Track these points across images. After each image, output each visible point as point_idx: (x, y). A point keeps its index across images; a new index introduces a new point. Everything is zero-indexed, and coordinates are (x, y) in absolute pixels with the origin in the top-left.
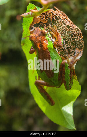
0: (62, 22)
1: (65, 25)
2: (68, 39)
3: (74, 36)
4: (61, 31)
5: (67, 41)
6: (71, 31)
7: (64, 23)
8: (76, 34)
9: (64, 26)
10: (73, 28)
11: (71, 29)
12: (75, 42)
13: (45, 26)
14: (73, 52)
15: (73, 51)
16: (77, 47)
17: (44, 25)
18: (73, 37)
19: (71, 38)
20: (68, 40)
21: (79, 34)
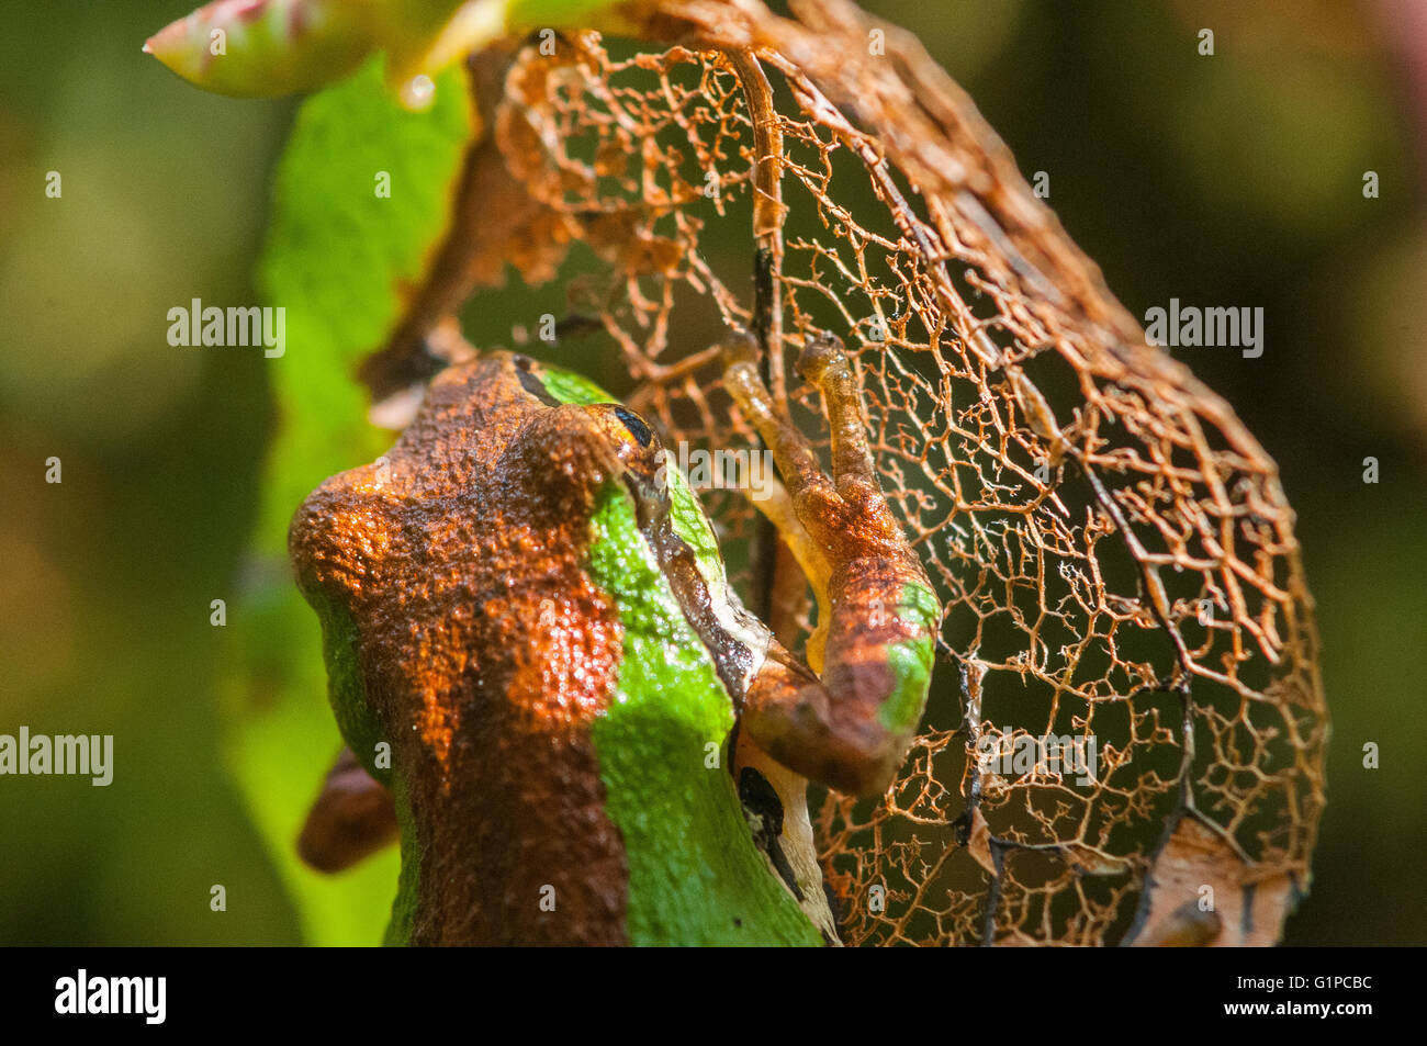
0: (957, 267)
1: (1003, 338)
2: (1054, 634)
3: (1166, 571)
4: (937, 460)
5: (1025, 663)
6: (1114, 480)
7: (984, 307)
8: (1196, 547)
9: (990, 356)
10: (1136, 417)
11: (1116, 433)
12: (1171, 705)
13: (642, 336)
14: (1098, 888)
15: (1106, 865)
16: (1205, 801)
17: (629, 324)
18: (1148, 601)
19: (1104, 623)
20: (1056, 663)
21: (1246, 551)
